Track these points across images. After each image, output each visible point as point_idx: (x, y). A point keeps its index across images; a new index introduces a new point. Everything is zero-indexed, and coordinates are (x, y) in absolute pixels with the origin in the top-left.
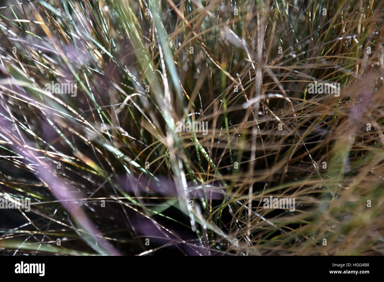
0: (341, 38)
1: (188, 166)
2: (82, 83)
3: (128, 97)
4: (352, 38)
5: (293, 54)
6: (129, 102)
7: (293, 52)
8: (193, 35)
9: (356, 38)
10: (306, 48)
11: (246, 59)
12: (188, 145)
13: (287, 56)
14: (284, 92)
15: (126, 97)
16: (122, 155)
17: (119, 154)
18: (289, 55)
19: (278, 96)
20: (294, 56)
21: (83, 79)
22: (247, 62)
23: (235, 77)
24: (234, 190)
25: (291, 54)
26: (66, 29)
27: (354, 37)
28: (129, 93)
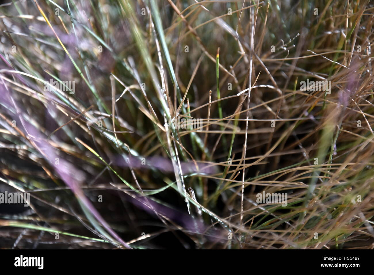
0: (330, 33)
1: (183, 154)
2: (82, 75)
3: (127, 89)
4: (341, 33)
5: (284, 47)
6: (127, 92)
7: (284, 45)
8: (188, 30)
9: (344, 32)
10: (296, 41)
11: (239, 52)
14: (275, 83)
15: (124, 88)
16: (121, 144)
17: (118, 142)
18: (280, 48)
19: (270, 87)
20: (285, 49)
21: (83, 71)
22: (240, 55)
23: (229, 69)
24: (228, 177)
25: (282, 47)
26: (67, 25)
27: (343, 31)
28: (128, 85)
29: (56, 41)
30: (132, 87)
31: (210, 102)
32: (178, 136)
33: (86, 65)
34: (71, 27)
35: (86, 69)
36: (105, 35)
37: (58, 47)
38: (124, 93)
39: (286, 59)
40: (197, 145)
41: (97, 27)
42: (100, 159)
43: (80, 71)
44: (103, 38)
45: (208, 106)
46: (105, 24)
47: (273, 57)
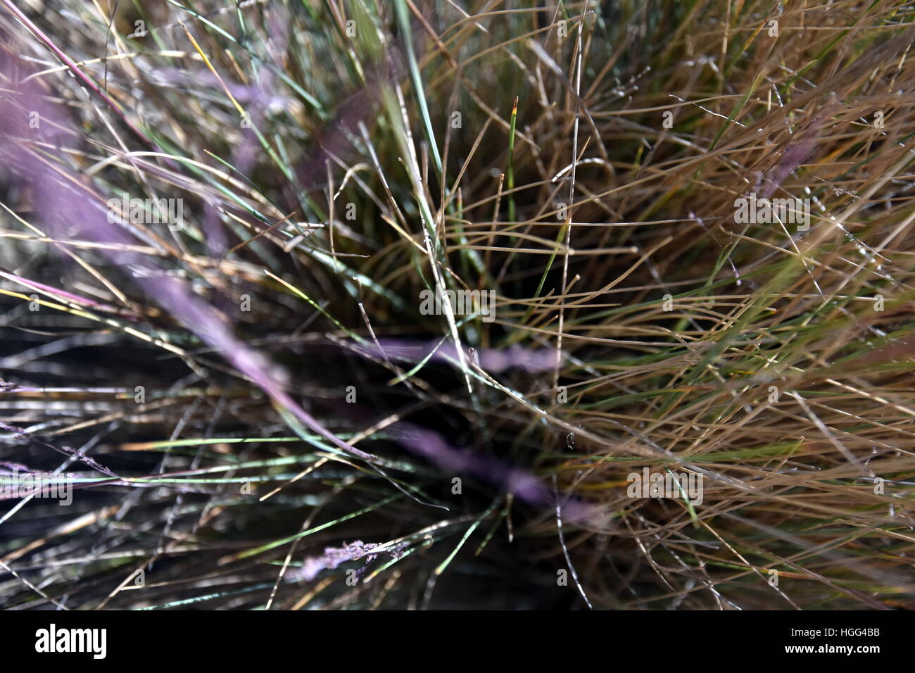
2: (271, 152)
6: (351, 179)
9: (715, 63)
12: (450, 249)
13: (607, 95)
14: (605, 154)
15: (345, 172)
16: (343, 268)
17: (338, 266)
19: (597, 161)
20: (622, 94)
21: (273, 145)
25: (614, 91)
26: (244, 65)
27: (712, 60)
28: (351, 165)
29: (225, 95)
30: (358, 167)
31: (500, 193)
32: (443, 256)
33: (278, 132)
34: (249, 68)
35: (278, 140)
36: (307, 80)
37: (227, 103)
38: (346, 180)
39: (623, 112)
40: (470, 263)
41: (293, 67)
42: (310, 304)
43: (266, 145)
44: (304, 87)
45: (495, 200)
46: (306, 62)
47: (597, 107)
